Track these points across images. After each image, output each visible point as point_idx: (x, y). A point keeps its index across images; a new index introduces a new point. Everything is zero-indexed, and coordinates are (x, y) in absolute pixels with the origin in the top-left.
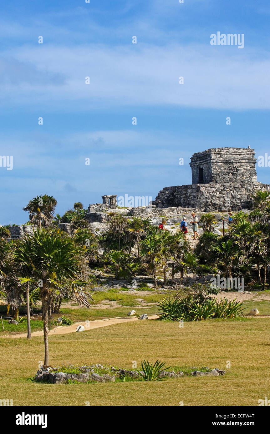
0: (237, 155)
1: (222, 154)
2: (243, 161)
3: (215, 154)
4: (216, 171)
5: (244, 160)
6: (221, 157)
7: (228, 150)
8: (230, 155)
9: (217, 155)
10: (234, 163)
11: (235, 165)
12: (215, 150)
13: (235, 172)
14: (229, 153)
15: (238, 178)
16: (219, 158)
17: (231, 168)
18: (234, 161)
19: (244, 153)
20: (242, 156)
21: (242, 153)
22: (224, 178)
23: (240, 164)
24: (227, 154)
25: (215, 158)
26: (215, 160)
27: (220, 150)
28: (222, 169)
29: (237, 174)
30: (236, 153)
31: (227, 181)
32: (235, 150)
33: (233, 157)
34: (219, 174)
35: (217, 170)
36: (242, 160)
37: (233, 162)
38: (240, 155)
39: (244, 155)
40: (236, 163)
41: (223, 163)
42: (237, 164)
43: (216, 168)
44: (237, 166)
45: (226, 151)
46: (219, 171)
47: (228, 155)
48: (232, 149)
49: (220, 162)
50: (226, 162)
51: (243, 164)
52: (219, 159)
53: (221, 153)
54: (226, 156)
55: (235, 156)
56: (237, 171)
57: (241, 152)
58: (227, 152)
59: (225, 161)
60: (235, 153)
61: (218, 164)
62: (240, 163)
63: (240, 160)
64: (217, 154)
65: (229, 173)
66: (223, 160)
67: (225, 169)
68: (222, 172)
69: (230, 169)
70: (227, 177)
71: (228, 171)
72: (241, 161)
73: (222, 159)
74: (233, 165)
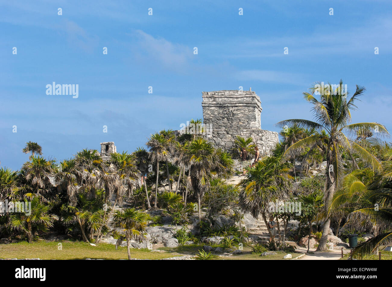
0: (233, 98)
1: (216, 97)
2: (240, 105)
3: (207, 97)
4: (208, 116)
5: (241, 103)
6: (214, 101)
7: (223, 93)
8: (226, 99)
9: (210, 99)
10: (230, 107)
11: (231, 109)
12: (208, 93)
13: (230, 117)
14: (224, 96)
15: (234, 123)
16: (212, 101)
17: (225, 112)
18: (229, 105)
19: (241, 96)
20: (240, 99)
21: (240, 96)
22: (217, 123)
23: (237, 108)
24: (221, 98)
25: (207, 102)
26: (206, 104)
27: (213, 93)
28: (216, 113)
29: (233, 119)
30: (232, 96)
31: (220, 127)
32: (232, 93)
33: (228, 101)
34: (211, 119)
35: (209, 114)
36: (239, 103)
37: (228, 107)
38: (237, 98)
39: (242, 99)
40: (232, 107)
41: (217, 107)
42: (234, 108)
43: (209, 112)
44: (233, 111)
45: (221, 94)
46: (212, 116)
47: (223, 98)
48: (228, 92)
49: (213, 107)
50: (221, 106)
51: (240, 108)
52: (211, 103)
53: (214, 96)
54: (220, 99)
55: (231, 99)
56: (233, 116)
57: (238, 94)
58: (223, 95)
59: (219, 105)
60: (230, 96)
61: (211, 108)
62: (237, 106)
63: (236, 103)
64: (210, 97)
65: (223, 118)
66: (216, 104)
67: (219, 113)
68: (215, 116)
69: (224, 114)
70: (221, 122)
71: (222, 115)
72: (237, 105)
73: (214, 103)
74: (229, 109)
